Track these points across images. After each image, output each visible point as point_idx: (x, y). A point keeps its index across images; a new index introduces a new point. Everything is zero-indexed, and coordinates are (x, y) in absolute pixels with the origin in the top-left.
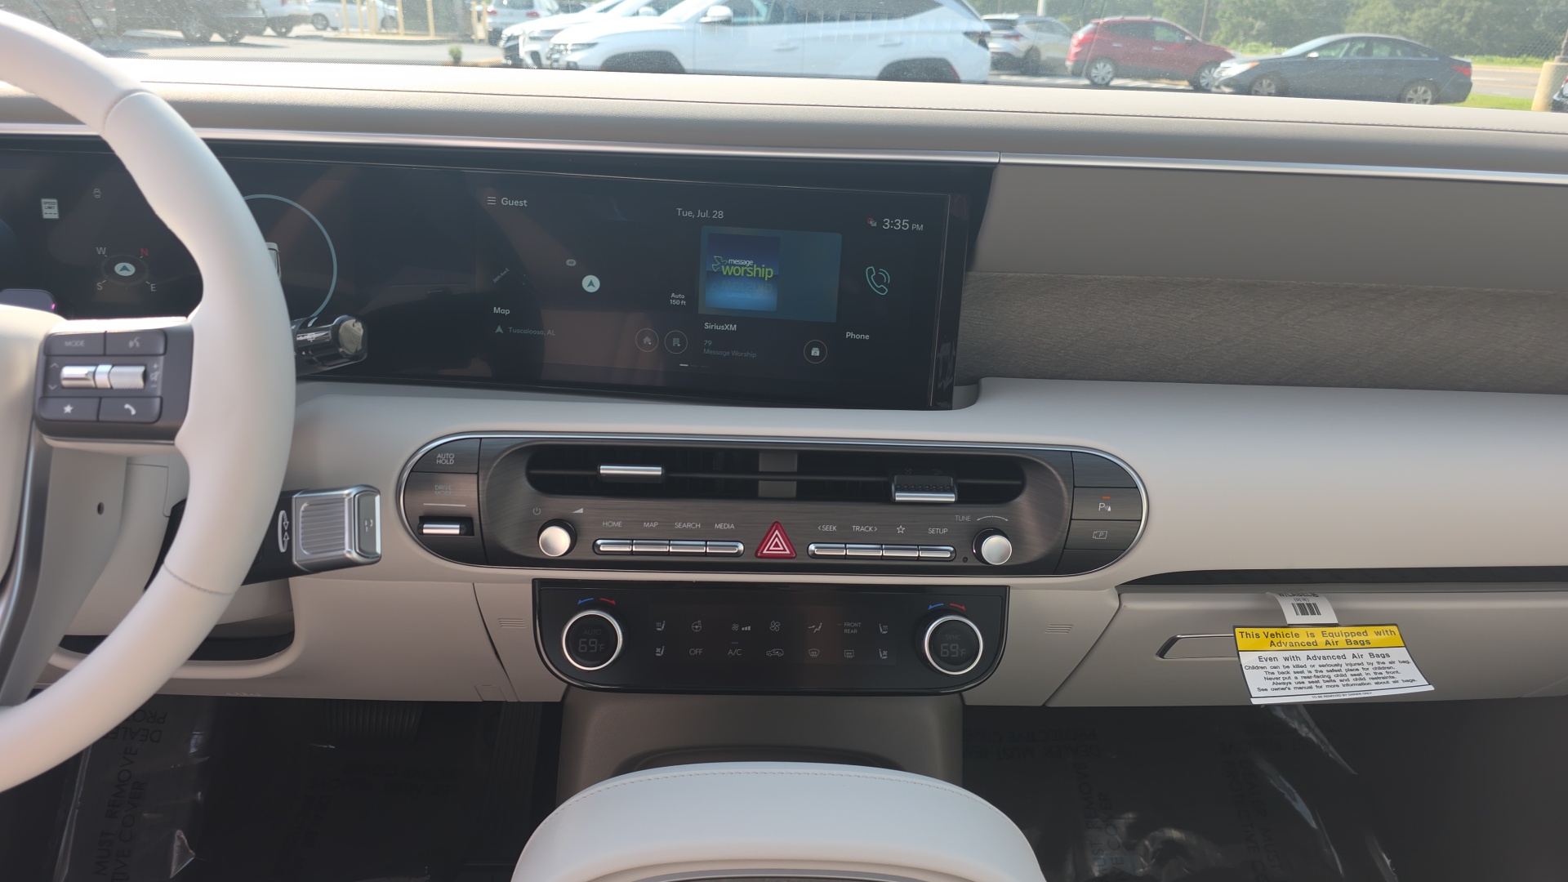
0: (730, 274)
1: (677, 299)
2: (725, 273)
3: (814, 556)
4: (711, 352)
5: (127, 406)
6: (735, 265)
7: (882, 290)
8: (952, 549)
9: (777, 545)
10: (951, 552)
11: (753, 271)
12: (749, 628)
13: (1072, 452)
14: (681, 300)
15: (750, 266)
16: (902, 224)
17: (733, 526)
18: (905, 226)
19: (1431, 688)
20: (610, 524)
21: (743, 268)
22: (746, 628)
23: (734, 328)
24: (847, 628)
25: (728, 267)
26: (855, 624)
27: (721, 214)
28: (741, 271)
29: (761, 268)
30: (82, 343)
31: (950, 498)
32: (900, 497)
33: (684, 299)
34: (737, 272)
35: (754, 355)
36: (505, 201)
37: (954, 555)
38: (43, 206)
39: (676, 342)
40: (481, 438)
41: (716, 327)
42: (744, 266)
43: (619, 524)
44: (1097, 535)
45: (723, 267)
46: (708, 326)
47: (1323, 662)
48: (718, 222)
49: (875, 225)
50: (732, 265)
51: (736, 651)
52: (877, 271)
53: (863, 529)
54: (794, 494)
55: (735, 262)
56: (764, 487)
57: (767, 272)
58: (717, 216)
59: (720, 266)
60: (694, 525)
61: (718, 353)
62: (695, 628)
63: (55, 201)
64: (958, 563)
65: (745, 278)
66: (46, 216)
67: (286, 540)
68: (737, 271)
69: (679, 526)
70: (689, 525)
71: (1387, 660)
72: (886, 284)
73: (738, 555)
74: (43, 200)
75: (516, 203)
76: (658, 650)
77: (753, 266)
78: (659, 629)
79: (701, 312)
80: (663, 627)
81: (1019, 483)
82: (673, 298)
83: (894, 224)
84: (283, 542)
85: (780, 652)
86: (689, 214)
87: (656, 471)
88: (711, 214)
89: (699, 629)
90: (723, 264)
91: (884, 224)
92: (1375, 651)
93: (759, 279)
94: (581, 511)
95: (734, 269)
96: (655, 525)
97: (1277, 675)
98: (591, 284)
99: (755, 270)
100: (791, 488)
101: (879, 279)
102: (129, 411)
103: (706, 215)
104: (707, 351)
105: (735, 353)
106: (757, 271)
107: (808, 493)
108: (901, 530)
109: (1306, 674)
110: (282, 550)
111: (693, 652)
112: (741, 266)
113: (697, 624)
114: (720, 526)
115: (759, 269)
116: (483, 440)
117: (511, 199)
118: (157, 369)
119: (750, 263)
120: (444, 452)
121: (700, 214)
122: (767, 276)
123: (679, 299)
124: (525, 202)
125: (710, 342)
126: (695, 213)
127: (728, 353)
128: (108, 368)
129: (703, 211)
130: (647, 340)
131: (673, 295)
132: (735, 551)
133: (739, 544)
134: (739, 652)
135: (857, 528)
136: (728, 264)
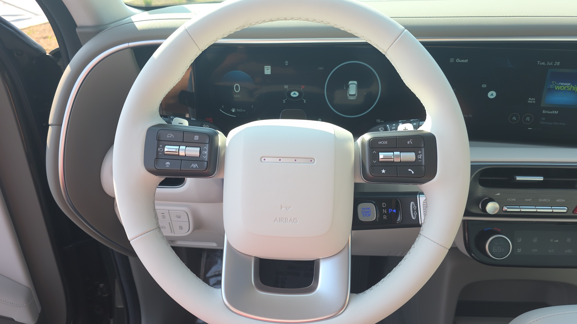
0: (559, 89)
1: (531, 100)
2: (556, 89)
4: (544, 123)
5: (409, 170)
6: (562, 85)
11: (570, 88)
12: (558, 241)
14: (533, 101)
15: (569, 86)
17: (564, 200)
20: (511, 200)
21: (565, 87)
22: (556, 241)
23: (556, 112)
25: (558, 86)
27: (558, 63)
28: (564, 88)
29: (574, 87)
30: (386, 143)
33: (534, 101)
35: (564, 124)
36: (458, 60)
38: (265, 69)
39: (528, 119)
41: (548, 112)
42: (566, 86)
43: (514, 200)
45: (556, 86)
46: (544, 112)
48: (557, 67)
50: (559, 86)
51: (552, 250)
55: (562, 84)
58: (556, 64)
59: (554, 86)
60: (547, 200)
61: (547, 123)
62: (534, 241)
63: (270, 67)
65: (566, 91)
66: (266, 73)
67: (416, 214)
68: (562, 88)
69: (540, 200)
70: (545, 200)
74: (265, 67)
75: (463, 61)
76: (519, 250)
77: (570, 86)
79: (541, 106)
80: (520, 240)
82: (530, 100)
84: (414, 215)
85: (571, 251)
86: (543, 63)
88: (554, 63)
89: (536, 241)
90: (556, 85)
94: (499, 194)
95: (561, 87)
96: (530, 200)
98: (492, 95)
99: (571, 87)
103: (551, 64)
104: (542, 123)
105: (555, 123)
106: (572, 88)
110: (413, 218)
111: (533, 251)
112: (564, 86)
113: (535, 239)
114: (559, 200)
115: (573, 87)
117: (461, 59)
118: (421, 153)
119: (569, 84)
121: (548, 64)
122: (576, 90)
123: (532, 100)
124: (467, 60)
125: (544, 119)
126: (546, 63)
127: (552, 123)
128: (398, 153)
129: (550, 62)
130: (514, 118)
131: (530, 99)
132: (565, 211)
133: (566, 208)
134: (553, 251)
136: (558, 85)
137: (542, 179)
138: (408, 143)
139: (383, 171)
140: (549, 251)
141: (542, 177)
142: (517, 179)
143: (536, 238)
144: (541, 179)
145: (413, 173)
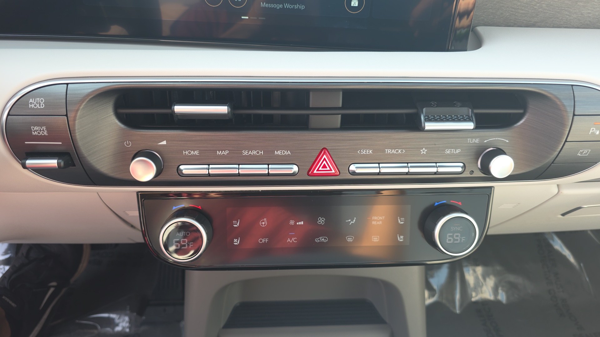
3: (354, 173)
4: (267, 6)
8: (462, 165)
9: (324, 167)
10: (462, 167)
12: (302, 223)
13: (572, 85)
17: (289, 152)
20: (190, 153)
22: (300, 223)
24: (374, 220)
26: (380, 218)
31: (470, 125)
32: (429, 126)
35: (302, 7)
37: (464, 169)
40: (67, 84)
43: (196, 153)
44: (581, 153)
51: (293, 239)
53: (394, 152)
54: (338, 125)
56: (314, 120)
60: (258, 153)
61: (272, 6)
62: (262, 224)
64: (467, 174)
69: (245, 153)
70: (254, 152)
73: (294, 174)
76: (235, 240)
78: (235, 226)
80: (238, 224)
81: (521, 111)
85: (325, 239)
87: (223, 109)
89: (265, 224)
94: (164, 143)
96: (226, 153)
100: (337, 120)
104: (263, 5)
105: (287, 6)
108: (424, 151)
111: (261, 241)
113: (264, 221)
114: (279, 153)
116: (69, 85)
120: (34, 97)
127: (281, 6)
132: (295, 172)
134: (295, 240)
135: (389, 151)
137: (228, 112)
140: (289, 240)
141: (227, 107)
142: (177, 111)
143: (265, 219)
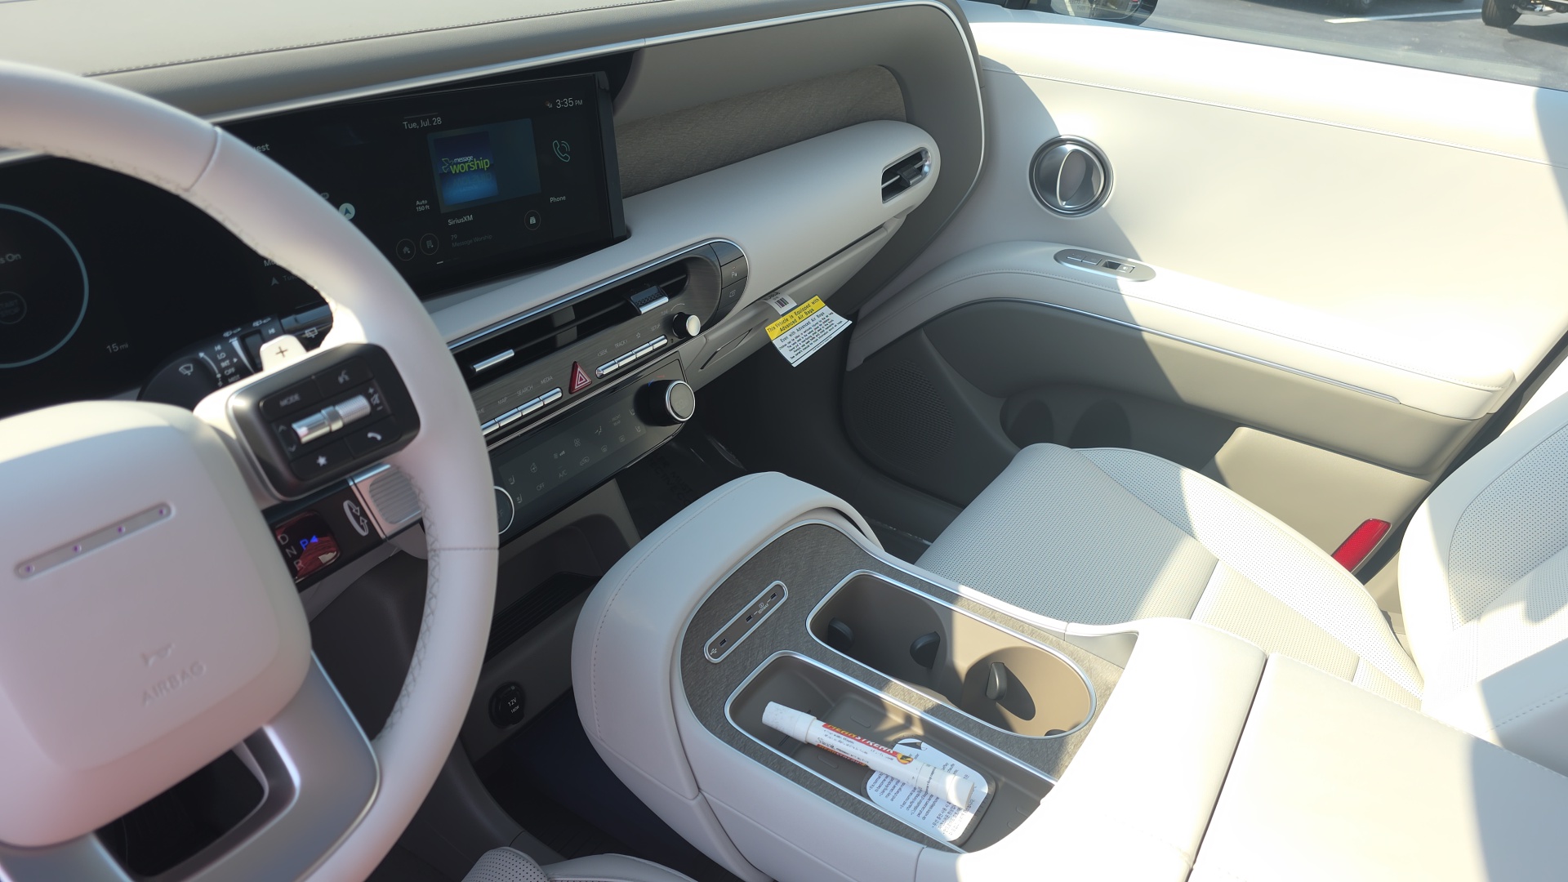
0: (458, 172)
1: (422, 206)
2: (454, 172)
3: (600, 376)
4: (458, 244)
5: (370, 435)
6: (460, 163)
7: (566, 158)
8: (664, 337)
9: (581, 379)
11: (474, 164)
12: (564, 452)
13: (707, 245)
14: (425, 205)
15: (471, 161)
16: (569, 102)
17: (550, 378)
18: (571, 103)
19: (850, 322)
21: (467, 164)
22: (562, 453)
23: (470, 218)
24: (615, 421)
25: (455, 167)
26: (618, 417)
27: (439, 121)
28: (466, 167)
29: (480, 160)
31: (665, 300)
32: (643, 310)
33: (428, 204)
34: (463, 169)
35: (490, 237)
37: (667, 340)
39: (430, 244)
41: (458, 221)
42: (467, 162)
43: (483, 410)
45: (451, 167)
46: (451, 222)
47: (804, 330)
48: (439, 128)
49: (551, 106)
50: (457, 164)
51: (563, 472)
52: (560, 144)
53: (620, 343)
54: (577, 337)
55: (459, 161)
56: (560, 339)
57: (484, 163)
58: (436, 123)
59: (449, 167)
60: (529, 388)
61: (464, 244)
62: (533, 470)
64: (670, 344)
65: (470, 172)
67: (365, 523)
69: (519, 393)
70: (526, 390)
71: (824, 316)
72: (568, 153)
73: (559, 398)
75: (261, 149)
76: (518, 499)
77: (473, 161)
79: (443, 211)
80: (514, 480)
81: (684, 276)
82: (418, 205)
83: (563, 103)
84: (362, 527)
85: (587, 459)
86: (414, 125)
88: (431, 122)
89: (535, 469)
90: (450, 164)
91: (556, 104)
92: (818, 313)
93: (480, 171)
95: (459, 166)
97: (793, 347)
98: (349, 211)
99: (476, 163)
100: (572, 332)
101: (563, 150)
102: (374, 439)
103: (427, 124)
104: (455, 245)
105: (477, 240)
106: (478, 164)
107: (585, 332)
108: (638, 335)
109: (802, 340)
110: (364, 533)
111: (538, 488)
112: (464, 163)
113: (532, 467)
114: (544, 381)
115: (478, 162)
118: (375, 392)
119: (471, 158)
121: (423, 124)
122: (486, 167)
125: (455, 236)
126: (419, 124)
127: (471, 241)
128: (330, 409)
129: (425, 121)
130: (406, 250)
131: (418, 203)
132: (560, 395)
133: (558, 389)
134: (565, 473)
135: (617, 345)
136: (454, 164)
137: (513, 354)
138: (341, 380)
139: (322, 461)
140: (560, 476)
141: (511, 351)
142: (477, 370)
143: (534, 464)
144: (510, 354)
145: (379, 437)
